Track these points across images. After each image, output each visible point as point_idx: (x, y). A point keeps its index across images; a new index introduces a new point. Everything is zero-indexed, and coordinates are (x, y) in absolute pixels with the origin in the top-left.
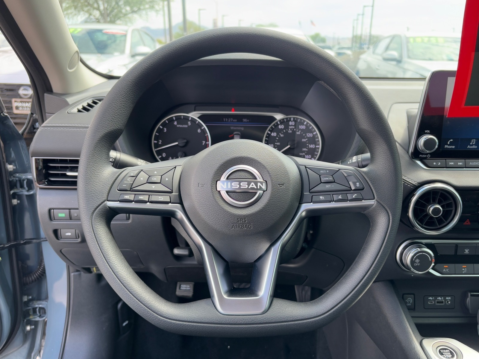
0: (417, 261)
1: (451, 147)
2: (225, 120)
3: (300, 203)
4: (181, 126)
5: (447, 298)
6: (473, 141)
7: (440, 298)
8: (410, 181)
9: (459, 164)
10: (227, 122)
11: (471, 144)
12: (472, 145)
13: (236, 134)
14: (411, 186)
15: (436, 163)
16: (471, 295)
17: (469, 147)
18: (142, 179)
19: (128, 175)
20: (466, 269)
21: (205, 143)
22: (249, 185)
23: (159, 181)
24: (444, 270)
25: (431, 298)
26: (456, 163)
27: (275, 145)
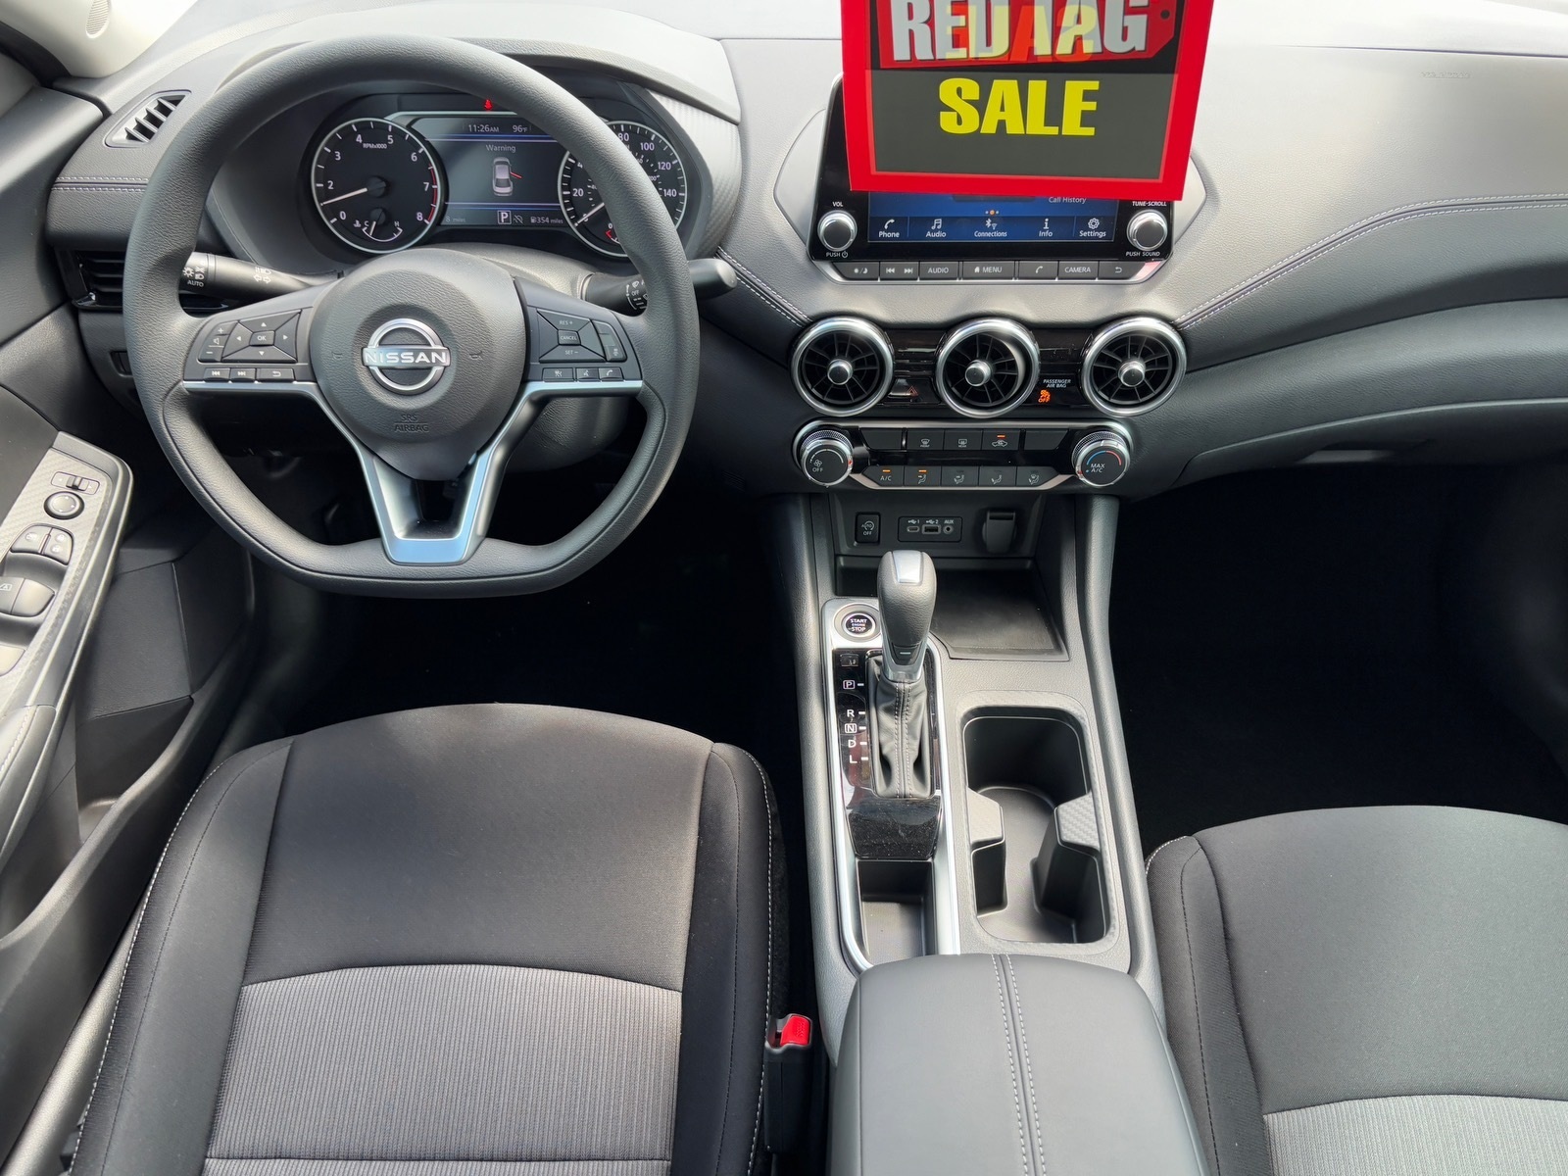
0: (818, 463)
1: (892, 235)
2: (473, 128)
3: (525, 382)
4: (372, 146)
5: (946, 522)
6: (938, 222)
7: (931, 521)
8: (796, 313)
9: (906, 271)
10: (477, 133)
11: (933, 228)
12: (936, 230)
13: (498, 163)
14: (797, 322)
15: (860, 270)
16: (991, 518)
17: (929, 234)
18: (239, 338)
19: (215, 333)
20: (926, 475)
21: (430, 187)
22: (415, 356)
23: (271, 343)
24: (883, 477)
25: (913, 522)
26: (899, 270)
27: (586, 190)
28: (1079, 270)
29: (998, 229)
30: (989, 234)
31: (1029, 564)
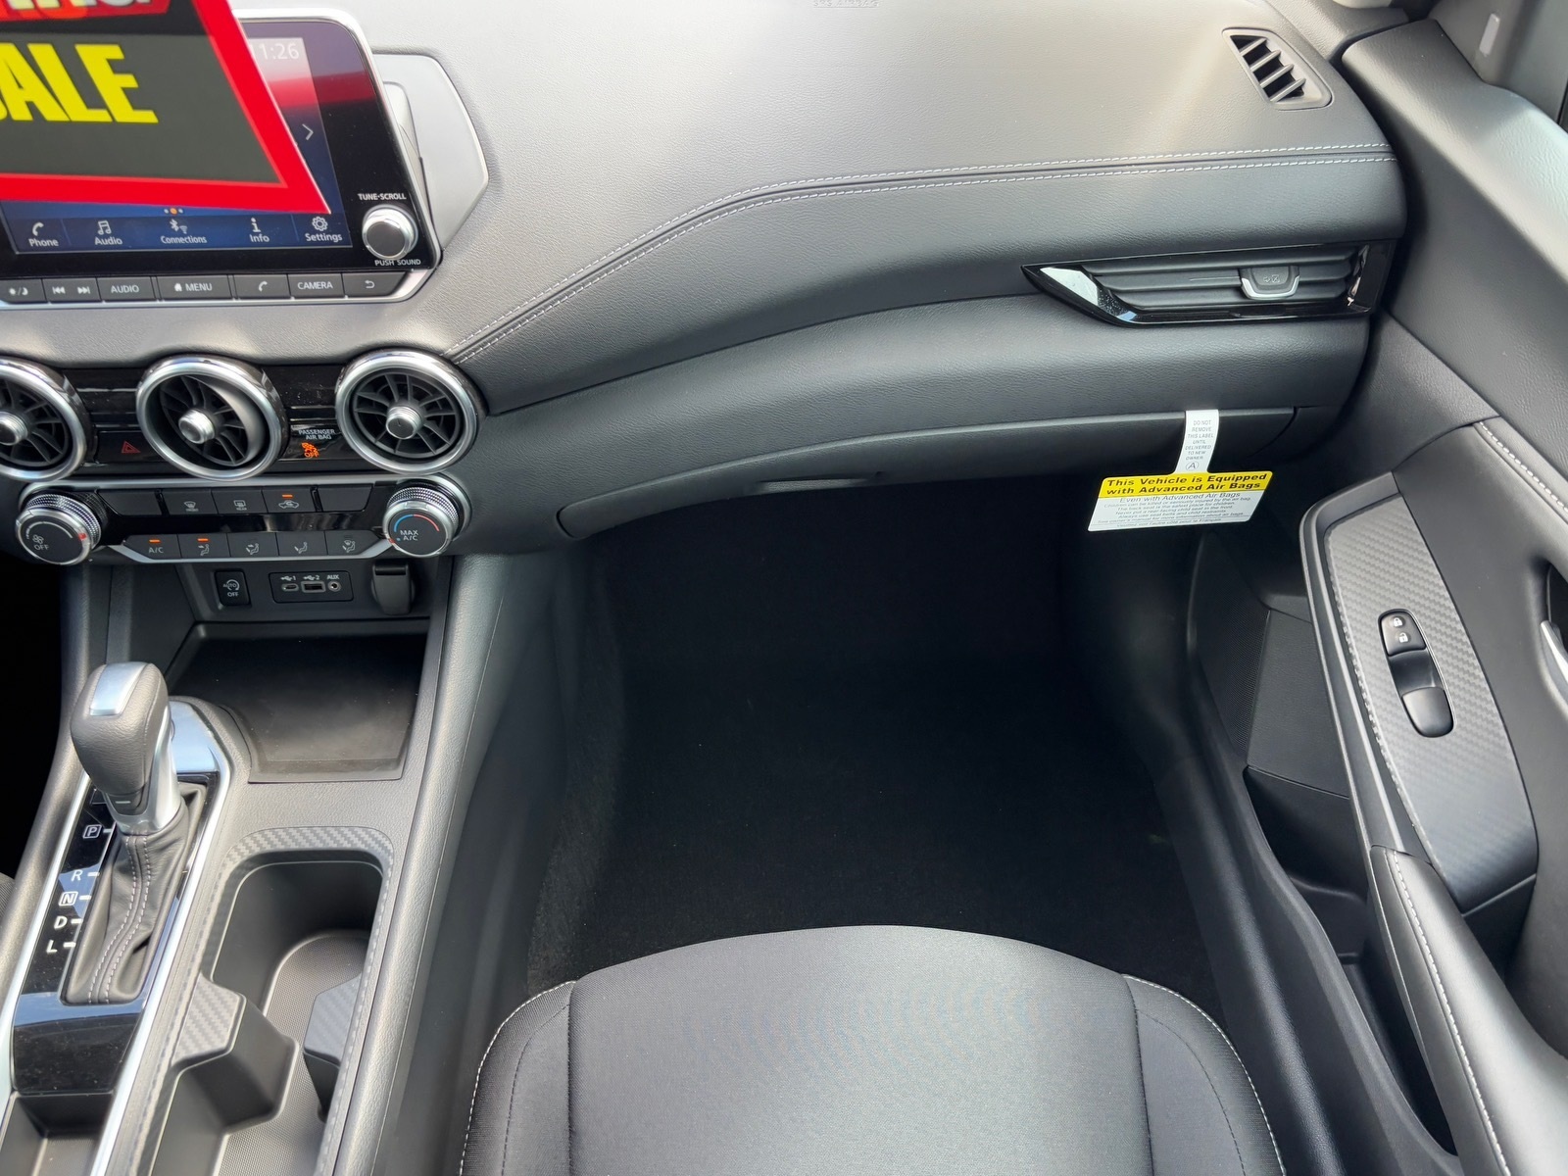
0: (38, 540)
1: (47, 243)
5: (329, 577)
7: (310, 577)
9: (80, 290)
11: (101, 232)
12: (106, 236)
15: (17, 290)
16: (378, 573)
20: (207, 546)
24: (151, 550)
25: (288, 578)
26: (71, 290)
28: (316, 285)
29: (192, 233)
30: (181, 240)
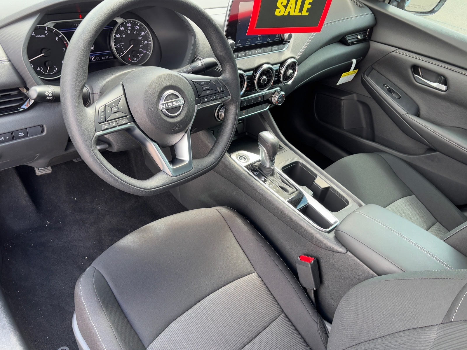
1: (239, 45)
2: (76, 26)
3: (195, 105)
4: (39, 36)
6: (249, 40)
17: (247, 44)
18: (108, 111)
19: (100, 111)
20: (245, 113)
23: (118, 111)
26: (242, 55)
27: (120, 45)
28: (275, 49)
29: (260, 40)
30: (258, 42)
31: (247, 134)
